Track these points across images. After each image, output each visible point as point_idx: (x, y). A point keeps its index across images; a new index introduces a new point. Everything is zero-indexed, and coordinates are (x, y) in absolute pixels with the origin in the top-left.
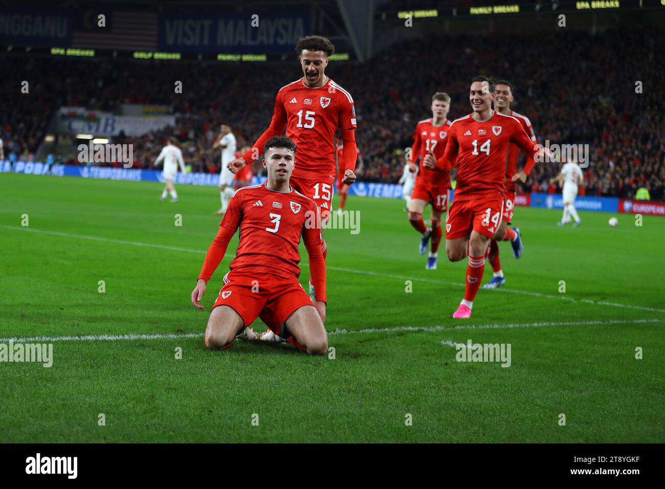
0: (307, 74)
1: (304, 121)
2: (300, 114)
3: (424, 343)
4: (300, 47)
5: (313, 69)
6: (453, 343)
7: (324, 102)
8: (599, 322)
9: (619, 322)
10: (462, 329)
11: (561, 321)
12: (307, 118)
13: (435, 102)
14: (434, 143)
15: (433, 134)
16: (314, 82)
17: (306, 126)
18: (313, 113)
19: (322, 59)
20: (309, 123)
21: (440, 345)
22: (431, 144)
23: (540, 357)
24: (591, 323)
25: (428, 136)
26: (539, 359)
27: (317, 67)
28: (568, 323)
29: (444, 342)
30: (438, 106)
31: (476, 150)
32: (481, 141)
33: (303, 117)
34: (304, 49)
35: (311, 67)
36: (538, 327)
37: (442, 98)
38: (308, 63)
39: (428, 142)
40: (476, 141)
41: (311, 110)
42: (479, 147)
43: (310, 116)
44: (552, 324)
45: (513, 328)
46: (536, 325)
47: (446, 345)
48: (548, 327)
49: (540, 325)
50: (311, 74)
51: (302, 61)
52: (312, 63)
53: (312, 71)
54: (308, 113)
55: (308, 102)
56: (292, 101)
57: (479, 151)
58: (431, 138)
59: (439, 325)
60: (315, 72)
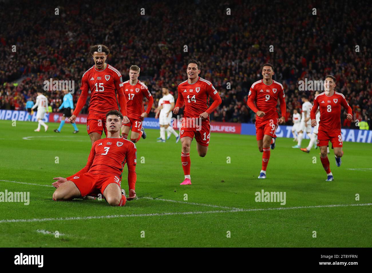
0: (97, 64)
1: (99, 89)
2: (96, 85)
3: (24, 232)
4: (93, 51)
5: (100, 61)
6: (45, 231)
7: (107, 78)
8: (157, 214)
9: (172, 214)
10: (53, 221)
11: (128, 214)
12: (100, 86)
13: (131, 71)
14: (133, 95)
15: (132, 90)
16: (100, 67)
17: (100, 91)
18: (103, 84)
19: (104, 56)
20: (102, 89)
21: (36, 233)
22: (131, 96)
23: (111, 242)
24: (151, 215)
25: (129, 92)
26: (111, 243)
27: (102, 60)
28: (133, 215)
29: (39, 230)
30: (132, 73)
31: (189, 100)
32: (191, 96)
33: (98, 86)
34: (95, 51)
35: (99, 60)
36: (111, 218)
37: (134, 69)
38: (97, 58)
39: (129, 95)
40: (189, 96)
41: (102, 82)
42: (190, 99)
43: (101, 85)
44: (121, 216)
45: (92, 219)
46: (109, 217)
47: (41, 232)
48: (118, 218)
49: (112, 217)
50: (98, 64)
51: (94, 57)
52: (99, 58)
53: (99, 62)
54: (100, 84)
55: (99, 78)
56: (92, 79)
57: (190, 100)
58: (131, 93)
59: (35, 218)
60: (101, 62)
